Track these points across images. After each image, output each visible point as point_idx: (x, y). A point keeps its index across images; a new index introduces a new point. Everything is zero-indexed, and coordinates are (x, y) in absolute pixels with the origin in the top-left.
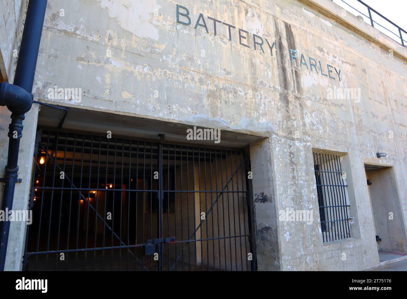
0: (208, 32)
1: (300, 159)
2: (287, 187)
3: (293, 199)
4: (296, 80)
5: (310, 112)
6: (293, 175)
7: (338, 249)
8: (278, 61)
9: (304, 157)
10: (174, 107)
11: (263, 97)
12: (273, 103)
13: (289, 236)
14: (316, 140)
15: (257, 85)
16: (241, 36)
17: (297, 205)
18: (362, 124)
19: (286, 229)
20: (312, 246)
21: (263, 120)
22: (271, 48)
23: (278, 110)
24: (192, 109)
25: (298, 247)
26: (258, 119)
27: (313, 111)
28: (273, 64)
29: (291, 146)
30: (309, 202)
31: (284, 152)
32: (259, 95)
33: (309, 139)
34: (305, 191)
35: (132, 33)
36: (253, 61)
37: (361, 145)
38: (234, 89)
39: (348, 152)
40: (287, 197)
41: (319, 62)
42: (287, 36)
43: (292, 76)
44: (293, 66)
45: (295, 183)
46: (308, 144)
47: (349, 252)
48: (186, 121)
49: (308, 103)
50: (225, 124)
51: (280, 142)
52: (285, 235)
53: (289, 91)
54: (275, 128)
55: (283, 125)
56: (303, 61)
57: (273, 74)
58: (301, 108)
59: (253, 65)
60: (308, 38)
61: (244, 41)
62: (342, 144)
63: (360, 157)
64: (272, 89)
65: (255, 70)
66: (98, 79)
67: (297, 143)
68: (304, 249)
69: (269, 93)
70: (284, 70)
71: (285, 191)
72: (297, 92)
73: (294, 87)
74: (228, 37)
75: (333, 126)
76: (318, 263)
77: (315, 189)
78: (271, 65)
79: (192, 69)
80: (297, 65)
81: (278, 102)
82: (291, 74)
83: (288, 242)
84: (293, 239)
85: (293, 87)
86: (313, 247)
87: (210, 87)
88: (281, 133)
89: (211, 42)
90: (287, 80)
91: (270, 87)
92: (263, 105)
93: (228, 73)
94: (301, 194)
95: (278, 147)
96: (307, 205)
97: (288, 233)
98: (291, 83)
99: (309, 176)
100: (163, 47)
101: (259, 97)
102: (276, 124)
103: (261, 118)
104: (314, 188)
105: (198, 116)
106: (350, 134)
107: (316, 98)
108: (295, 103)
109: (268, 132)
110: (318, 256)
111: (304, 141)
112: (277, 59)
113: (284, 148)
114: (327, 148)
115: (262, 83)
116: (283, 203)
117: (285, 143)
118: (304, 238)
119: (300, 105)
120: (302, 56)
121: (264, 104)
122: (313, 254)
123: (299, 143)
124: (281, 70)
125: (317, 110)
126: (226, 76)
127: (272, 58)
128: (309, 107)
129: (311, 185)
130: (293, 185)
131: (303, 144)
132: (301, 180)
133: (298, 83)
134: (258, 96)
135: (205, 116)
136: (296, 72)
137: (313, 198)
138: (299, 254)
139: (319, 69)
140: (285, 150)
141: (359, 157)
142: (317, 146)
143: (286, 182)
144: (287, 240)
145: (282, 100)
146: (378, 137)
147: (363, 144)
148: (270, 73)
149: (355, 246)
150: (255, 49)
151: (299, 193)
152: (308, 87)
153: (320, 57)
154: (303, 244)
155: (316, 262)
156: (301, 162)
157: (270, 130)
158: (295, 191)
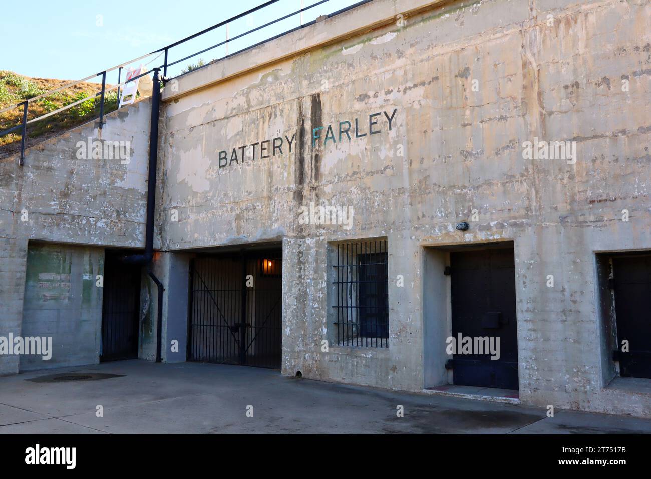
0: (238, 163)
1: (310, 256)
2: (292, 286)
3: (297, 298)
4: (316, 166)
5: (328, 200)
6: (299, 274)
7: (347, 355)
8: (296, 156)
9: (315, 254)
10: (217, 235)
11: (277, 202)
12: (286, 205)
13: (290, 330)
14: (333, 231)
15: (272, 193)
16: (262, 149)
17: (301, 303)
18: (427, 183)
19: (287, 324)
20: (313, 344)
21: (276, 226)
22: (290, 144)
23: (290, 210)
24: (226, 234)
25: (298, 343)
26: (271, 226)
27: (334, 196)
28: (290, 161)
29: (300, 245)
30: (314, 301)
31: (293, 253)
32: (274, 203)
33: (324, 232)
34: (311, 290)
35: (197, 193)
36: (271, 169)
37: (418, 218)
38: (254, 206)
39: (387, 235)
40: (291, 296)
41: (356, 120)
42: (312, 113)
43: (310, 164)
44: (314, 150)
45: (301, 282)
46: (322, 238)
47: (364, 362)
48: (223, 244)
49: (328, 189)
50: (246, 239)
51: (290, 243)
52: (286, 330)
53: (304, 185)
54: (285, 231)
55: (294, 225)
56: (330, 135)
57: (289, 173)
58: (317, 199)
59: (270, 174)
60: (344, 93)
61: (265, 153)
62: (375, 227)
63: (413, 238)
64: (286, 191)
65: (272, 179)
66: (186, 230)
67: (308, 241)
68: (303, 345)
69: (283, 197)
70: (301, 161)
71: (290, 289)
72: (314, 181)
73: (312, 177)
74: (252, 158)
75: (364, 205)
76: (318, 362)
77: (324, 288)
78: (288, 164)
79: (227, 202)
80: (319, 146)
81: (291, 202)
82: (310, 162)
83: (288, 336)
84: (293, 335)
85: (310, 178)
86: (315, 345)
87: (237, 212)
88: (291, 234)
89: (239, 171)
90: (304, 172)
91: (284, 190)
92: (276, 211)
93: (250, 193)
94: (306, 293)
95: (288, 249)
96: (311, 304)
97: (289, 328)
98: (308, 174)
99: (318, 274)
100: (211, 194)
101: (274, 205)
102: (286, 227)
103: (274, 224)
104: (323, 286)
105: (229, 238)
106: (396, 207)
107: (339, 178)
108: (310, 195)
109: (279, 236)
110: (319, 355)
111: (317, 236)
112: (296, 152)
113: (293, 249)
114: (349, 238)
115: (277, 189)
116: (287, 301)
117: (295, 243)
118: (305, 335)
119: (317, 195)
120: (330, 128)
121: (277, 209)
122: (313, 353)
123: (310, 240)
124: (298, 164)
125: (340, 193)
126: (248, 197)
127: (290, 155)
128: (328, 193)
129: (319, 283)
130: (298, 284)
131: (315, 239)
132: (308, 279)
133: (317, 169)
134: (272, 204)
135: (233, 237)
136: (317, 156)
137: (319, 296)
138: (297, 349)
139: (353, 132)
140: (294, 250)
141: (411, 238)
142: (333, 238)
143: (292, 281)
144: (288, 335)
145: (296, 198)
146: (470, 193)
147: (423, 216)
148: (286, 174)
149: (375, 357)
150: (274, 155)
151: (304, 292)
152: (331, 168)
153: (358, 111)
154: (303, 340)
155: (316, 361)
156: (311, 260)
157: (280, 235)
158: (300, 290)
